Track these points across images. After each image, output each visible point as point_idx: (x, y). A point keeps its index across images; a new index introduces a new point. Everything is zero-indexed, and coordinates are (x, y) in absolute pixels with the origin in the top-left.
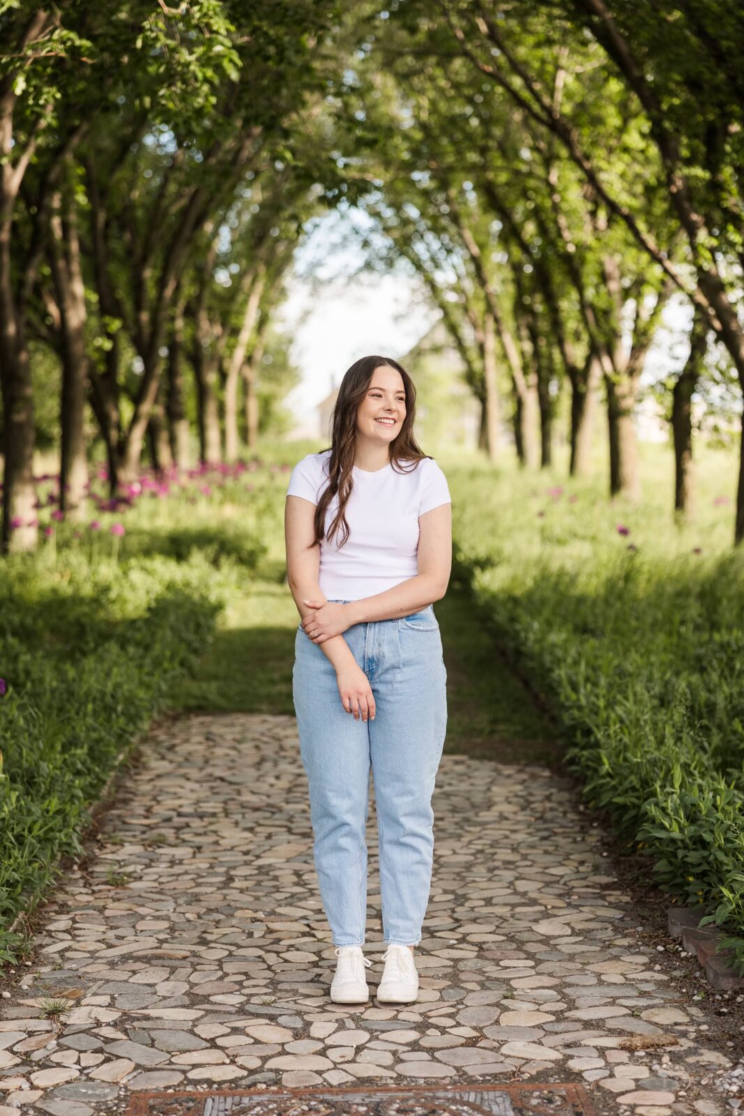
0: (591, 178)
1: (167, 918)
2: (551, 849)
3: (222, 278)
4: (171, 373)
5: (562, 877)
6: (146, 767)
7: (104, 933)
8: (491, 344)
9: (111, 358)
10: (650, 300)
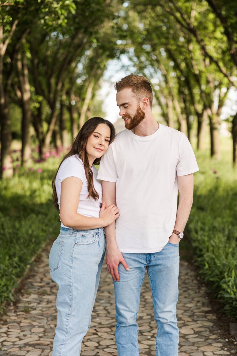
0: (203, 48)
1: (43, 327)
2: (187, 296)
3: (79, 81)
4: (61, 114)
5: (191, 308)
6: (43, 262)
7: (19, 333)
8: (170, 104)
9: (39, 110)
10: (224, 90)
